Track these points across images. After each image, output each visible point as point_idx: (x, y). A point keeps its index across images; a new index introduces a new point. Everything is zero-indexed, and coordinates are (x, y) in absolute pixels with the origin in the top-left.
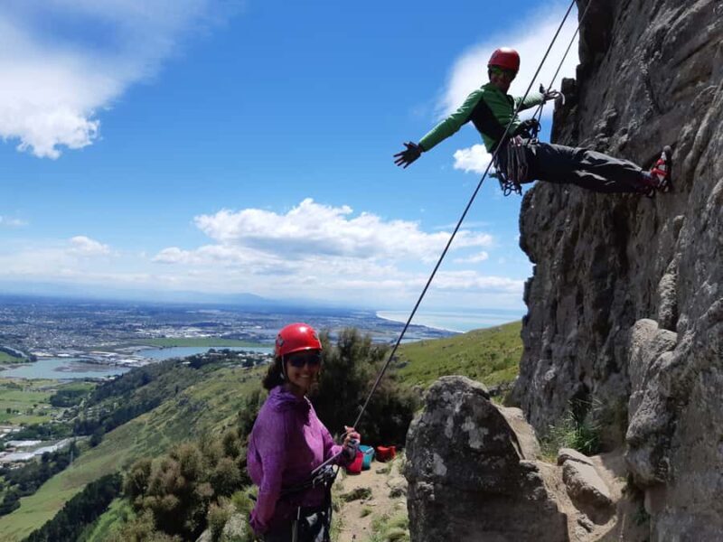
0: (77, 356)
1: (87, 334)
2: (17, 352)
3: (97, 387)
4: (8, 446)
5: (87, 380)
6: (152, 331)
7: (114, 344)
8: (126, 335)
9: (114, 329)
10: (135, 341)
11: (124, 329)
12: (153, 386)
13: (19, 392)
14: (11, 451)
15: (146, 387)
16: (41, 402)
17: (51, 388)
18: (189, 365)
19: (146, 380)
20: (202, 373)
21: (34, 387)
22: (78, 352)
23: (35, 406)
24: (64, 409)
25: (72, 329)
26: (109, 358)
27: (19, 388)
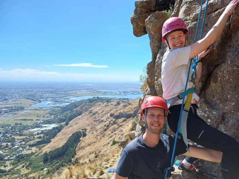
0: (52, 100)
1: (53, 93)
2: (35, 99)
3: (61, 109)
4: (41, 126)
5: (58, 107)
6: (73, 91)
7: (62, 96)
8: (65, 93)
9: (61, 91)
10: (68, 95)
11: (64, 91)
12: (79, 108)
13: (39, 111)
14: (42, 128)
15: (77, 108)
16: (46, 114)
17: (48, 110)
18: (89, 102)
19: (76, 107)
20: (93, 104)
21: (43, 110)
22: (52, 99)
23: (45, 115)
24: (53, 115)
25: (49, 92)
26: (62, 100)
27: (39, 110)
